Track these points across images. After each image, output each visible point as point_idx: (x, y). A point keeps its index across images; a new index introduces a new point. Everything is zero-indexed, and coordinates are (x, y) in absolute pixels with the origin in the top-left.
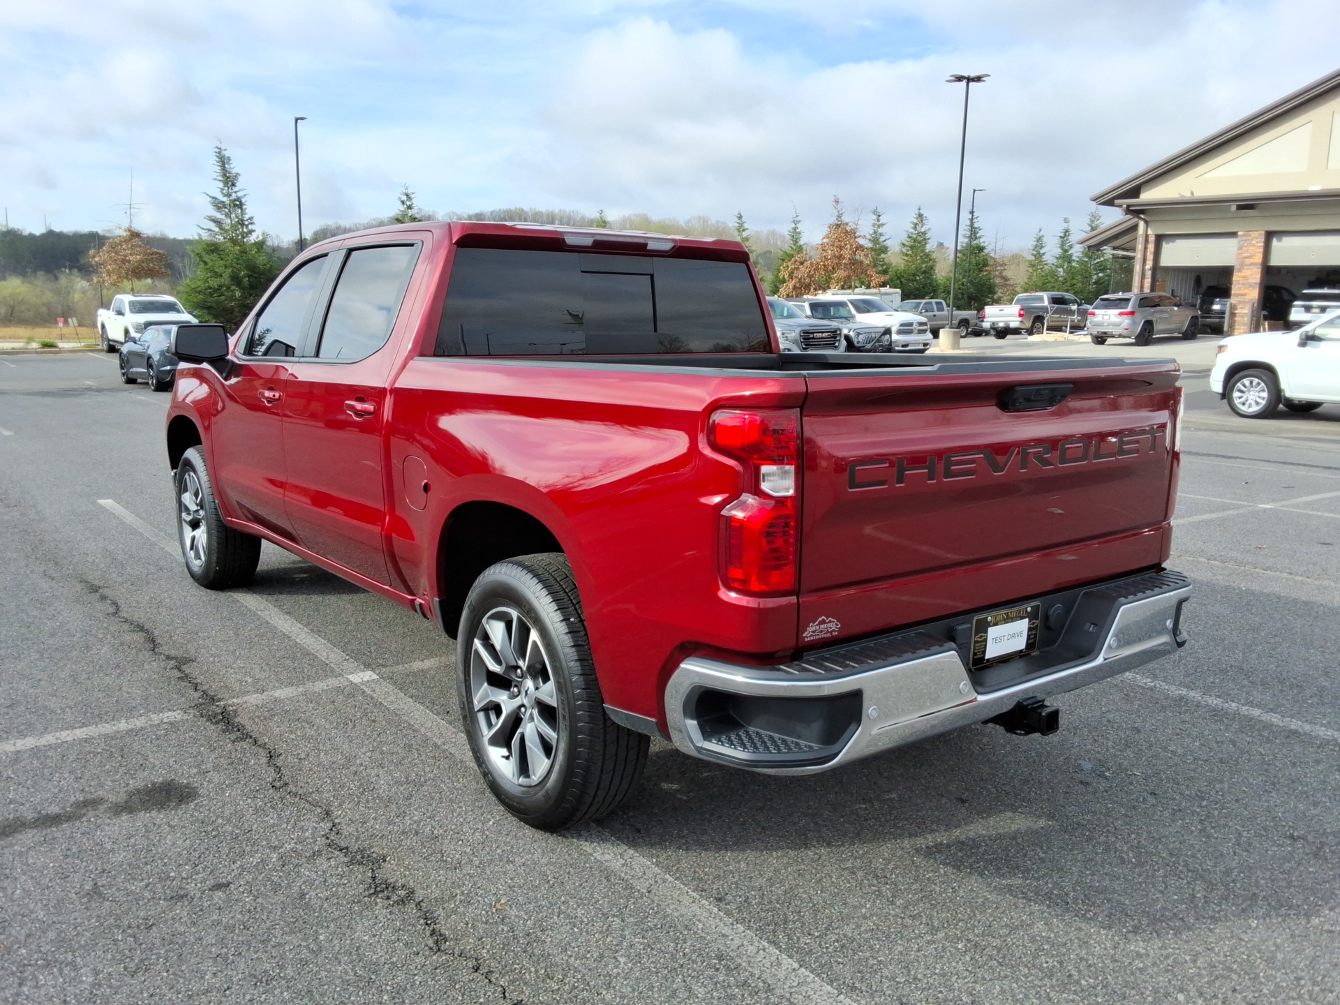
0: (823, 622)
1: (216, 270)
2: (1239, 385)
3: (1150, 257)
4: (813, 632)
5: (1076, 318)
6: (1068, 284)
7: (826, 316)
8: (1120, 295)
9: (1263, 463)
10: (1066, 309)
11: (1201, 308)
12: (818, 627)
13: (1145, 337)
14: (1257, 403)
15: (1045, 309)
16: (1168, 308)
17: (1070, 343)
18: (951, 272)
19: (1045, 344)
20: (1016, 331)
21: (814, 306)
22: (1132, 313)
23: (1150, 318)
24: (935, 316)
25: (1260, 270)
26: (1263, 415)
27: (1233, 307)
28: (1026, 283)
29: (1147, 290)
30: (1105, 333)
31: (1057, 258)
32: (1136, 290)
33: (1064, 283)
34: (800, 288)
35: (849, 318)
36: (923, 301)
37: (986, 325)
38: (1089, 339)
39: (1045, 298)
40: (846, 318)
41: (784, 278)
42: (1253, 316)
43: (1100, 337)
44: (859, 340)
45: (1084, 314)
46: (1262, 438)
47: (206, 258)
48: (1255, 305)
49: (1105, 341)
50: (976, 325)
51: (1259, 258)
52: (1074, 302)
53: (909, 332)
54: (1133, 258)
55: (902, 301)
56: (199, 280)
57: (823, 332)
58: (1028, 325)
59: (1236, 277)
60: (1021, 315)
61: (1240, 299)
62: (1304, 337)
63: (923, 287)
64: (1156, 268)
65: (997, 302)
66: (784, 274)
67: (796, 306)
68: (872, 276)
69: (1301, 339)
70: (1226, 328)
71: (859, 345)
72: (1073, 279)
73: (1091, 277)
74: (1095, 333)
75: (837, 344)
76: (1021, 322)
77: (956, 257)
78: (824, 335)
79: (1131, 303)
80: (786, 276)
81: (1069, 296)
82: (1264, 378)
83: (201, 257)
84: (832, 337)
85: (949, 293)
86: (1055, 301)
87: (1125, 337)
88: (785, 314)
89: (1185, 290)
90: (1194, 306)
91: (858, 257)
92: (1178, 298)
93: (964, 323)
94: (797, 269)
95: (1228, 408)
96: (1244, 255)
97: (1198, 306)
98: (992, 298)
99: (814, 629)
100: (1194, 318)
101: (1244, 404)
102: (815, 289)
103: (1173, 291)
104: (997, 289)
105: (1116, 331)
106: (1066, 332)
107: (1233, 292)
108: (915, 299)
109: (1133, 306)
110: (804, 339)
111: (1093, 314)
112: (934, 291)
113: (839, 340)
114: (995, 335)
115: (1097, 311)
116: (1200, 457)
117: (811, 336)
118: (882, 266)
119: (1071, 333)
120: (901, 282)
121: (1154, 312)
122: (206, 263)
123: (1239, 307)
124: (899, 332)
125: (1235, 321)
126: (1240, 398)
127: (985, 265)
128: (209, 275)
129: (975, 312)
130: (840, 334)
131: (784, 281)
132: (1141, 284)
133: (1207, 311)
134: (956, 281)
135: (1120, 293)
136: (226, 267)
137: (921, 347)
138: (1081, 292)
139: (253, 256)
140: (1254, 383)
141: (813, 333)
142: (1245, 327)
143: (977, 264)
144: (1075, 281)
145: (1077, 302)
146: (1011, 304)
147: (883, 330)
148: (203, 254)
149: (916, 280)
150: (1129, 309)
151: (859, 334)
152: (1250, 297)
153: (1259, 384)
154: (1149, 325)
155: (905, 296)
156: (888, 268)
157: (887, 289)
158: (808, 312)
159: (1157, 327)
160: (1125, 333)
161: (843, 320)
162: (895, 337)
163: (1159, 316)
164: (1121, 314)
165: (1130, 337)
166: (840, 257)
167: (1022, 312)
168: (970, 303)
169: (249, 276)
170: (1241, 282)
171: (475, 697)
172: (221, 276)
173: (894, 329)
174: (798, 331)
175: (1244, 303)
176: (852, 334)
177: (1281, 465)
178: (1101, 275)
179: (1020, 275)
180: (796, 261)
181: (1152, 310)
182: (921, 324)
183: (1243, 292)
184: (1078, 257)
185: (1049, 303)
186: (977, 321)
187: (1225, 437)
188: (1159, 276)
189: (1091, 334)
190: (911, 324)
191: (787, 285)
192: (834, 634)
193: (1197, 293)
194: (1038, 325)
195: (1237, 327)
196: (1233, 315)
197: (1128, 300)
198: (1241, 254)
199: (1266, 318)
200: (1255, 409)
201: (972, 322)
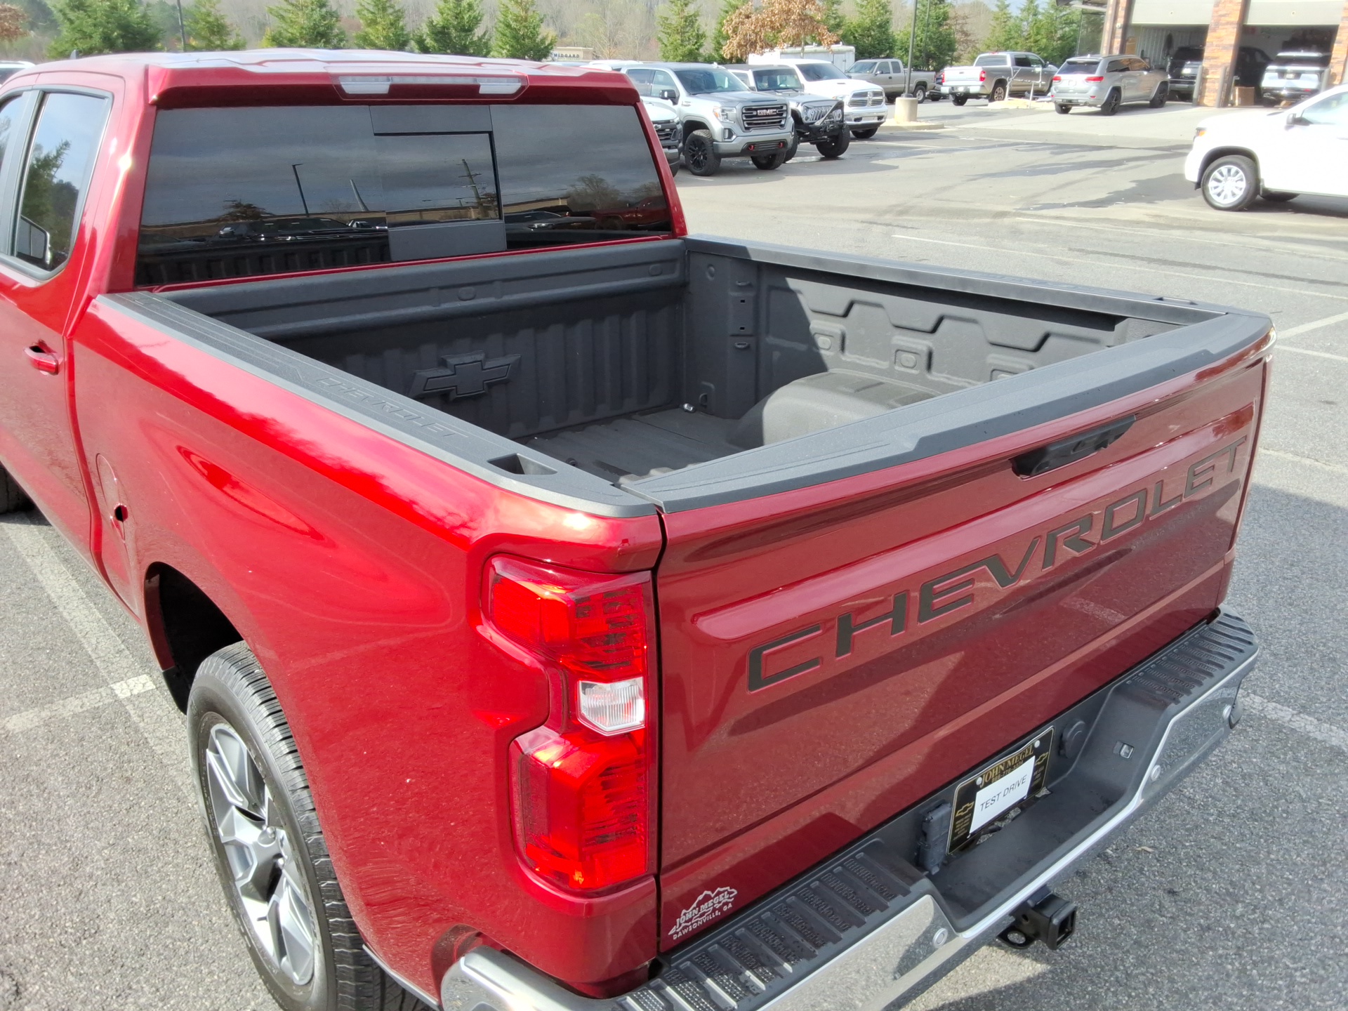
0: (707, 898)
1: (85, 30)
2: (1216, 174)
3: (1122, 13)
4: (688, 919)
5: (1040, 82)
6: (1032, 40)
7: (773, 87)
8: (1088, 58)
9: (1244, 276)
10: (1030, 71)
11: (1171, 72)
12: (696, 912)
13: (1113, 106)
14: (1234, 195)
15: (1007, 72)
16: (1136, 73)
17: (1031, 111)
18: (910, 25)
19: (1006, 113)
20: (977, 96)
21: (759, 75)
22: (1100, 79)
23: (1117, 84)
24: (890, 78)
25: (1235, 30)
26: (1238, 208)
27: (1205, 72)
28: (988, 39)
29: (1116, 51)
30: (1070, 101)
31: (1021, 10)
32: (1104, 51)
33: (1027, 39)
34: (746, 46)
35: (798, 88)
36: (879, 61)
37: (945, 90)
38: (1052, 106)
39: (1008, 58)
40: (793, 89)
41: (727, 34)
42: (1224, 82)
43: (1065, 106)
44: (807, 116)
45: (1050, 78)
46: (1240, 239)
47: (72, 15)
48: (1228, 69)
49: (1069, 109)
50: (934, 89)
51: (1235, 17)
52: (1038, 62)
53: (863, 103)
54: (1103, 13)
55: (856, 60)
56: (67, 42)
57: (767, 109)
58: (989, 90)
59: (1210, 38)
60: (982, 79)
61: (1212, 62)
62: (1290, 121)
63: (879, 44)
64: (1127, 27)
65: (956, 60)
66: (727, 29)
67: (738, 75)
68: (823, 35)
69: (1288, 123)
70: (1195, 96)
71: (809, 121)
72: (1038, 34)
73: (1056, 32)
74: (1060, 101)
75: (783, 123)
76: (982, 86)
77: (916, 9)
78: (769, 112)
79: (1099, 67)
80: (730, 32)
81: (1032, 56)
82: (1244, 166)
83: (65, 14)
84: (777, 115)
85: (907, 51)
86: (1020, 62)
87: (1090, 106)
88: (726, 86)
89: (1155, 50)
90: (1162, 69)
91: (808, 12)
92: (1147, 60)
93: (922, 85)
94: (743, 23)
95: (1201, 198)
96: (1220, 13)
97: (1167, 70)
98: (951, 56)
99: (689, 916)
100: (1164, 83)
101: (1219, 195)
102: (762, 47)
103: (1143, 51)
104: (957, 46)
105: (1082, 99)
106: (1028, 98)
107: (1206, 54)
108: (870, 58)
109: (1101, 72)
110: (746, 117)
111: (1058, 79)
112: (891, 48)
113: (786, 118)
114: (954, 101)
115: (1063, 76)
116: (1175, 268)
117: (755, 113)
118: (835, 18)
119: (1034, 99)
120: (855, 37)
121: (1123, 77)
122: (71, 22)
123: (1210, 71)
124: (853, 104)
125: (1205, 88)
126: (1216, 188)
127: (946, 18)
128: (78, 35)
129: (934, 73)
130: (786, 111)
131: (728, 38)
132: (1110, 45)
133: (1177, 75)
134: (915, 36)
135: (1089, 56)
136: (95, 25)
137: (876, 121)
138: (1045, 49)
139: (126, 12)
140: (1233, 172)
141: (756, 110)
142: (1216, 94)
143: (938, 18)
144: (1039, 37)
145: (1041, 63)
146: (972, 65)
147: (834, 104)
148: (67, 11)
149: (871, 36)
150: (1096, 75)
151: (808, 108)
152: (1223, 61)
153: (1237, 173)
154: (1116, 91)
155: (860, 54)
156: (841, 22)
157: (840, 47)
158: (752, 83)
159: (1125, 94)
160: (1091, 101)
161: (790, 92)
162: (847, 109)
163: (1127, 82)
164: (1089, 80)
165: (1095, 106)
166: (789, 12)
167: (983, 76)
168: (928, 61)
169: (123, 37)
170: (1215, 43)
171: (220, 822)
172: (91, 37)
173: (846, 101)
174: (739, 107)
175: (1216, 67)
176: (800, 109)
177: (1264, 279)
178: (1067, 29)
179: (981, 30)
180: (740, 14)
181: (1121, 74)
182: (876, 94)
183: (1216, 55)
184: (1044, 9)
185: (1013, 65)
186: (935, 84)
187: (1199, 237)
188: (1129, 34)
189: (1055, 102)
190: (865, 94)
191: (731, 43)
192: (725, 908)
193: (1168, 54)
194: (1000, 90)
195: (1206, 94)
196: (1204, 80)
197: (1096, 63)
198: (1217, 12)
199: (1237, 83)
200: (1230, 201)
201: (930, 85)
